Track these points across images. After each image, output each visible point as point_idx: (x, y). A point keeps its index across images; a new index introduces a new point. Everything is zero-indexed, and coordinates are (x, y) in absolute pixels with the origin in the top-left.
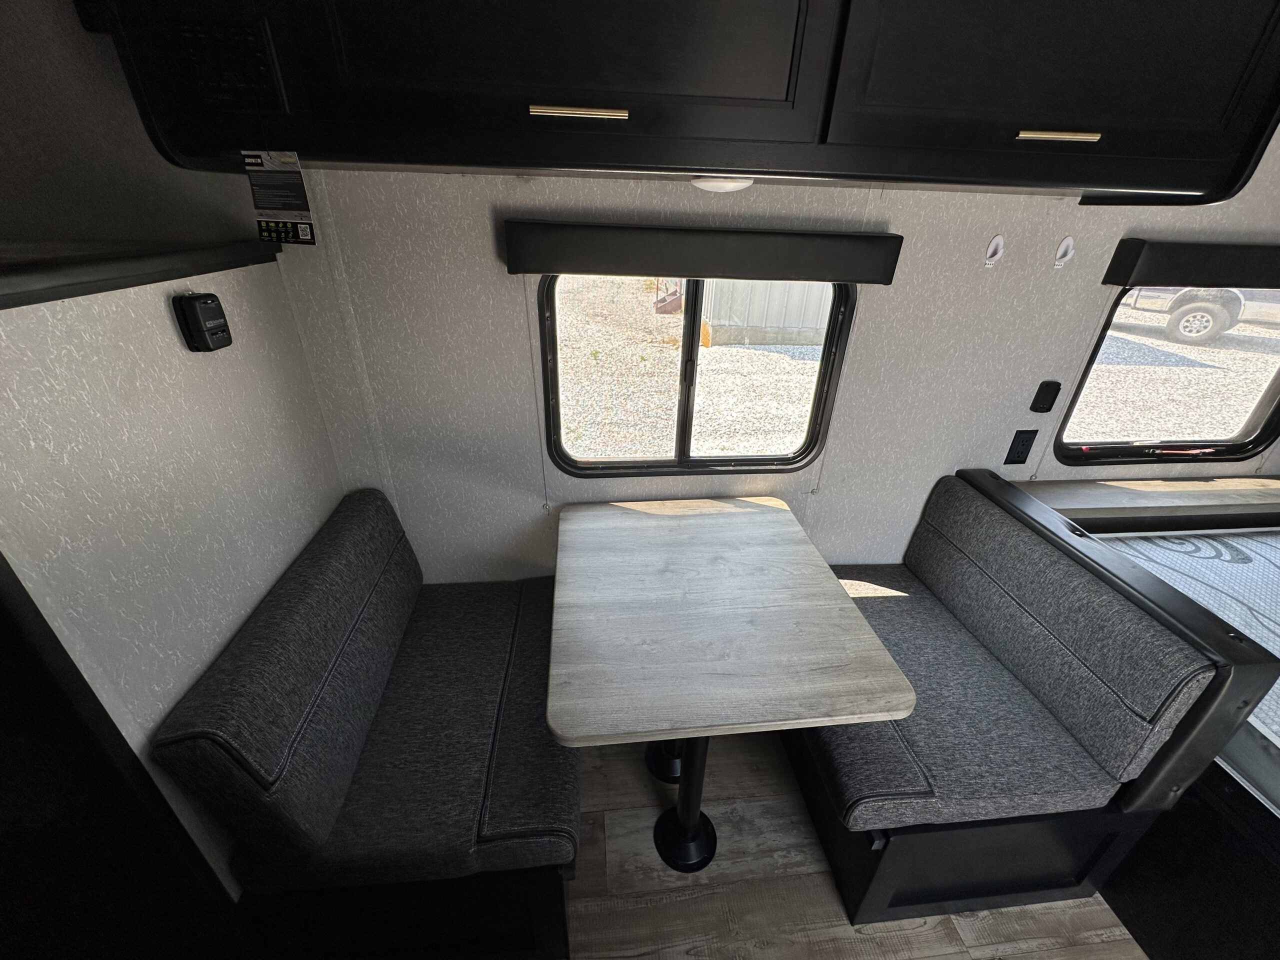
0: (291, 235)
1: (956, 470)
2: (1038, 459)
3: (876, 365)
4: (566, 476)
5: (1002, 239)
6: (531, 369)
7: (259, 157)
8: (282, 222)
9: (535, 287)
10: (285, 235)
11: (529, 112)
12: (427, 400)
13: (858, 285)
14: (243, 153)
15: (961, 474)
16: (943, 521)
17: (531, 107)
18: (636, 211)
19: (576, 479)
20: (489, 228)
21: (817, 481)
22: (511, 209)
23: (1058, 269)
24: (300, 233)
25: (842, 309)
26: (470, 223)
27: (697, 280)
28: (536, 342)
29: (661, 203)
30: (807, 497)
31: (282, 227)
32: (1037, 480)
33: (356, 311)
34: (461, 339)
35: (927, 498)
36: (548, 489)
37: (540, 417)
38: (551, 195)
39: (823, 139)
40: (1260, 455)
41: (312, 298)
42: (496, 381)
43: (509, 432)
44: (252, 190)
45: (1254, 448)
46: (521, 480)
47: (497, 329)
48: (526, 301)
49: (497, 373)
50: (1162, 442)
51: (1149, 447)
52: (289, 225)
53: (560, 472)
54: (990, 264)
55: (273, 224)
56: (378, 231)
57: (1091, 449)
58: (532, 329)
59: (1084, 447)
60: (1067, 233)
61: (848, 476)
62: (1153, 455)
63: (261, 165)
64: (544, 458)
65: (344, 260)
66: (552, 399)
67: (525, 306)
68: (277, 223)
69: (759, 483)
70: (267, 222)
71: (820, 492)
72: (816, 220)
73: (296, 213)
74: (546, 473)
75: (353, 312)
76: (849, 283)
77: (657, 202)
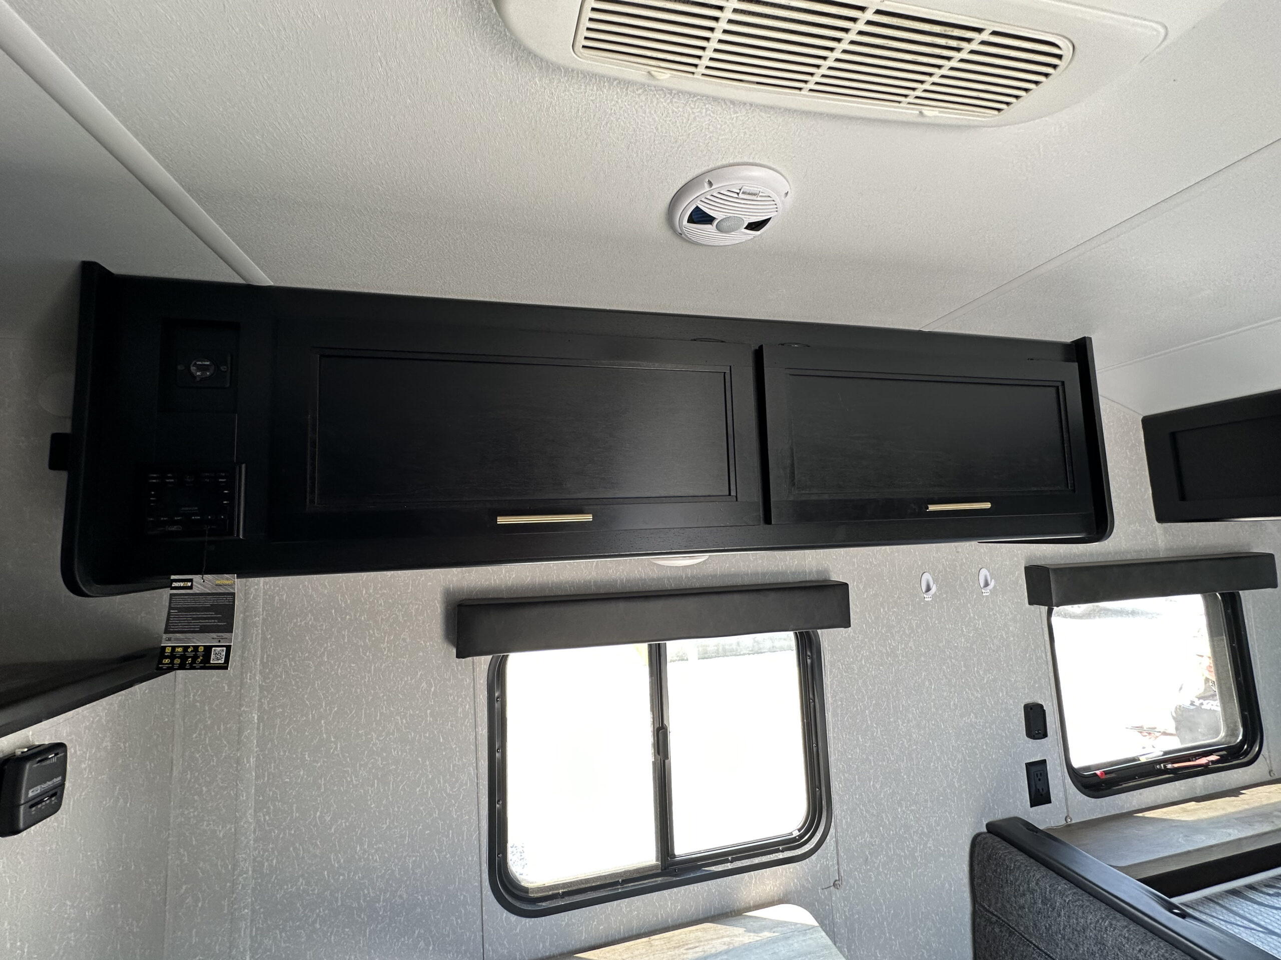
0: (199, 660)
1: (985, 823)
2: (1061, 795)
3: (859, 708)
4: (514, 918)
5: (929, 575)
6: (475, 765)
7: (191, 580)
8: (192, 646)
9: (485, 667)
10: (192, 660)
11: (497, 522)
12: (331, 829)
13: (819, 631)
14: (173, 577)
15: (992, 828)
16: (1003, 906)
17: (498, 518)
18: (592, 581)
19: (528, 920)
20: (439, 611)
21: (836, 868)
22: (465, 591)
23: (986, 596)
24: (213, 656)
25: (809, 653)
26: (418, 608)
27: (659, 644)
28: (482, 730)
29: (617, 572)
30: (830, 894)
31: (192, 651)
32: (1073, 822)
33: (260, 719)
34: (390, 739)
35: (968, 868)
36: (486, 946)
37: (482, 833)
38: (507, 574)
39: (767, 520)
40: (1261, 756)
41: (207, 708)
42: (428, 788)
43: (438, 860)
44: (169, 613)
45: (1251, 747)
46: (449, 936)
47: (437, 720)
48: (474, 683)
49: (430, 776)
50: (1166, 753)
51: (1159, 762)
52: (201, 649)
53: (506, 913)
54: (928, 597)
55: (180, 650)
56: (311, 625)
57: (1106, 773)
58: (479, 714)
59: (1098, 772)
60: (980, 566)
61: (870, 853)
62: (1166, 771)
63: (191, 588)
64: (484, 893)
65: (262, 658)
66: (499, 801)
67: (472, 690)
68: (186, 648)
69: (768, 882)
70: (173, 648)
71: (844, 883)
72: (764, 574)
73: (214, 635)
74: (485, 917)
75: (256, 721)
76: (810, 630)
77: (613, 571)
